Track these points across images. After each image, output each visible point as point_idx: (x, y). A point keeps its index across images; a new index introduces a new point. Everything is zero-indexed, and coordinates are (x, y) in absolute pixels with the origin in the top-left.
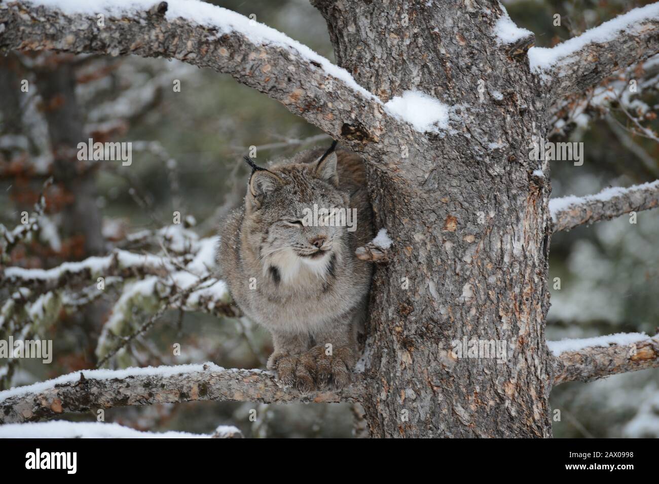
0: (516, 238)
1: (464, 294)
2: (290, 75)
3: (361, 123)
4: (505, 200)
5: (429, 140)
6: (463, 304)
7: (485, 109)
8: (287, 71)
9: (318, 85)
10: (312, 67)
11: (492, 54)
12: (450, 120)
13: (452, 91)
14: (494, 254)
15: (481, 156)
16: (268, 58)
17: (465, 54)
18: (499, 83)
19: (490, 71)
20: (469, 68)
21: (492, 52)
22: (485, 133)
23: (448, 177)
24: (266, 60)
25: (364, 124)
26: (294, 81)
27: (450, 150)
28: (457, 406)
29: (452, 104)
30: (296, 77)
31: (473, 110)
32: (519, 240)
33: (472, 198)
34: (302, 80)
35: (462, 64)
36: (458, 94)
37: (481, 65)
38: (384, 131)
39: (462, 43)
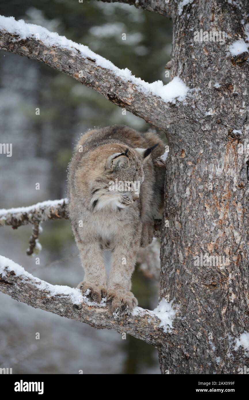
0: (218, 166)
1: (187, 193)
2: (70, 65)
3: (115, 95)
4: (211, 145)
5: (170, 107)
6: (186, 198)
7: (209, 93)
8: (68, 62)
9: (89, 72)
10: (86, 61)
11: (222, 61)
12: (187, 96)
13: (194, 80)
14: (202, 173)
15: (198, 118)
16: (56, 54)
17: (206, 59)
18: (221, 79)
19: (218, 71)
20: (206, 68)
21: (221, 60)
22: (205, 106)
23: (179, 128)
24: (55, 55)
25: (117, 95)
26: (73, 68)
27: (181, 114)
28: (179, 252)
29: (191, 87)
30: (74, 66)
31: (202, 92)
32: (220, 167)
33: (191, 141)
34: (77, 68)
35: (203, 65)
36: (197, 83)
37: (214, 67)
38: (133, 100)
39: (207, 54)
